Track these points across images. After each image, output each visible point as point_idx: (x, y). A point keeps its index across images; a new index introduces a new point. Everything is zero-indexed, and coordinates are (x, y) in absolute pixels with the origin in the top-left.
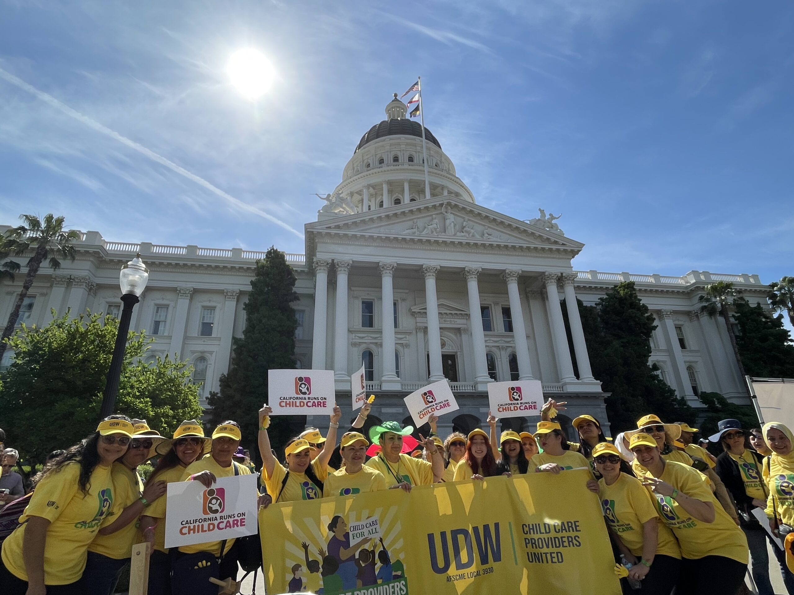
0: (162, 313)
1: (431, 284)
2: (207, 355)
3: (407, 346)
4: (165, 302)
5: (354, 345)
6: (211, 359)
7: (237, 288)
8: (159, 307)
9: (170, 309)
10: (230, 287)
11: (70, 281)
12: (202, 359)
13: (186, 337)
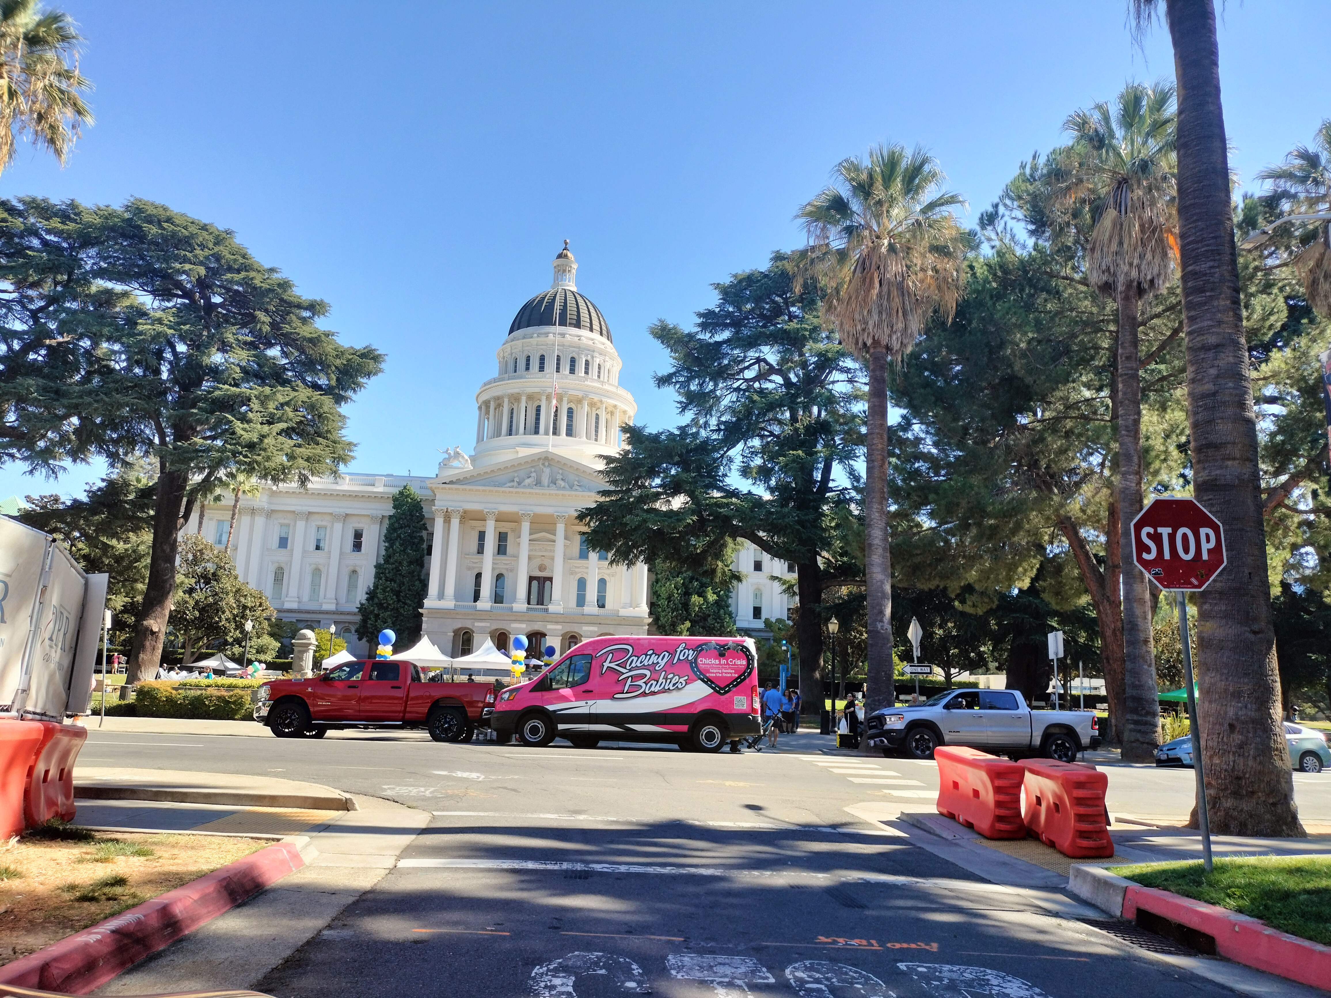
0: (322, 532)
1: (526, 527)
2: (358, 569)
3: (512, 571)
4: (324, 523)
5: (469, 569)
6: (361, 572)
7: (380, 513)
8: (318, 528)
9: (328, 529)
10: (374, 512)
11: (253, 511)
12: (354, 572)
13: (341, 553)
